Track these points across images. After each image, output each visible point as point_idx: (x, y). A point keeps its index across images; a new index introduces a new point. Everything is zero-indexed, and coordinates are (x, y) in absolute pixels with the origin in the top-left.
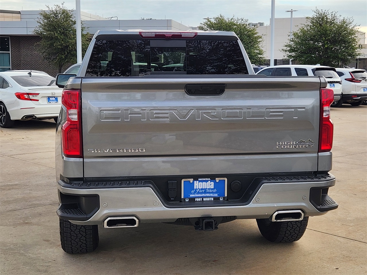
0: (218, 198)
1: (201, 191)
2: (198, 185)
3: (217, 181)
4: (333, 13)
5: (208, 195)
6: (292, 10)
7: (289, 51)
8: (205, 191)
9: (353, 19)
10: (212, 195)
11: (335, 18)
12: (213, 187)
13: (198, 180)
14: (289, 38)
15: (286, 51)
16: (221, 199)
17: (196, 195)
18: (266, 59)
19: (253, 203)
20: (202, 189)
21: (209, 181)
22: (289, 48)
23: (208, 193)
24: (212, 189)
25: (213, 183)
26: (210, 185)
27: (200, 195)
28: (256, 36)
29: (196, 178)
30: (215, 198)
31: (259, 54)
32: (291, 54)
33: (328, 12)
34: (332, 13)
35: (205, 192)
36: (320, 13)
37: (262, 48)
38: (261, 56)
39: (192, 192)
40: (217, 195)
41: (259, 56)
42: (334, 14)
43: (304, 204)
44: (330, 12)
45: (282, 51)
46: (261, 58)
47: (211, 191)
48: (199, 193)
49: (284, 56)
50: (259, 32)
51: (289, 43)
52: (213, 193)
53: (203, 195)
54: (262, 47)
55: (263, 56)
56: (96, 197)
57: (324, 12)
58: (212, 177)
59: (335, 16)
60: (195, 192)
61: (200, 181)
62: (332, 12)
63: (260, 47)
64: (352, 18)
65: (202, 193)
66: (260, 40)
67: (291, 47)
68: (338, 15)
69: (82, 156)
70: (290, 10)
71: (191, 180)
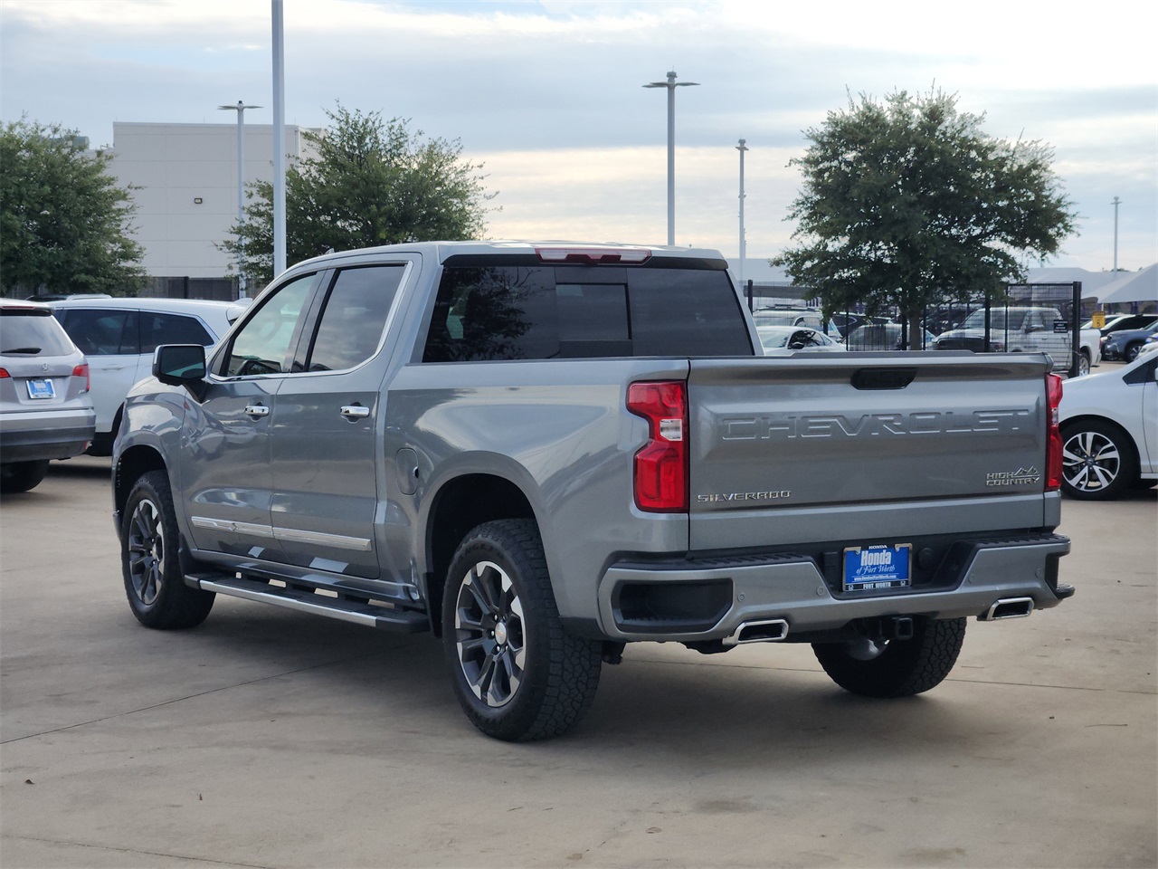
0: (898, 583)
1: (870, 571)
2: (868, 559)
3: (897, 549)
4: (396, 125)
5: (881, 577)
6: (240, 102)
7: (247, 247)
8: (877, 570)
9: (460, 146)
10: (887, 577)
11: (402, 140)
12: (889, 563)
13: (867, 549)
14: (247, 203)
15: (239, 248)
16: (903, 584)
17: (864, 578)
18: (148, 274)
19: (966, 585)
20: (873, 566)
21: (884, 551)
22: (247, 241)
23: (883, 573)
24: (888, 566)
25: (890, 554)
26: (884, 558)
27: (869, 578)
28: (106, 189)
29: (865, 544)
30: (893, 583)
31: (125, 256)
32: (253, 259)
33: (379, 118)
34: (393, 124)
35: (877, 573)
36: (350, 121)
37: (130, 237)
38: (130, 264)
39: (858, 571)
40: (895, 576)
41: (123, 264)
42: (396, 127)
43: (1038, 585)
44: (386, 119)
45: (225, 249)
46: (129, 270)
47: (886, 569)
48: (867, 573)
49: (230, 267)
50: (119, 175)
51: (247, 222)
52: (888, 573)
53: (874, 577)
54: (132, 232)
55: (137, 265)
56: (726, 584)
57: (366, 117)
58: (890, 542)
59: (403, 132)
60: (862, 572)
61: (871, 551)
62: (394, 121)
63: (122, 231)
64: (456, 143)
65: (872, 574)
66: (121, 204)
67: (258, 235)
68: (410, 130)
69: (686, 509)
70: (236, 104)
71: (858, 549)
